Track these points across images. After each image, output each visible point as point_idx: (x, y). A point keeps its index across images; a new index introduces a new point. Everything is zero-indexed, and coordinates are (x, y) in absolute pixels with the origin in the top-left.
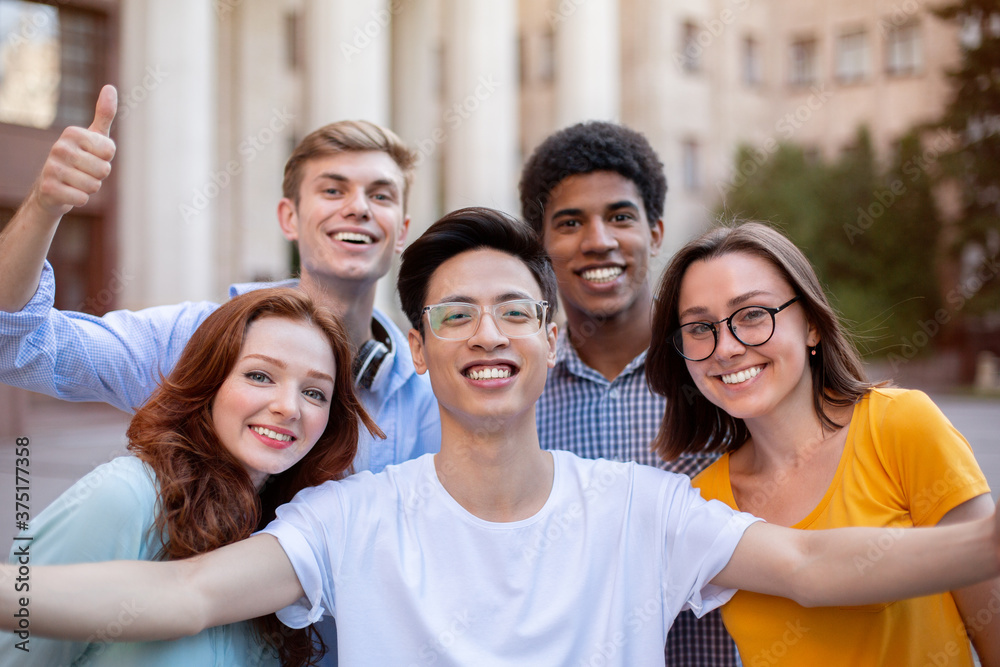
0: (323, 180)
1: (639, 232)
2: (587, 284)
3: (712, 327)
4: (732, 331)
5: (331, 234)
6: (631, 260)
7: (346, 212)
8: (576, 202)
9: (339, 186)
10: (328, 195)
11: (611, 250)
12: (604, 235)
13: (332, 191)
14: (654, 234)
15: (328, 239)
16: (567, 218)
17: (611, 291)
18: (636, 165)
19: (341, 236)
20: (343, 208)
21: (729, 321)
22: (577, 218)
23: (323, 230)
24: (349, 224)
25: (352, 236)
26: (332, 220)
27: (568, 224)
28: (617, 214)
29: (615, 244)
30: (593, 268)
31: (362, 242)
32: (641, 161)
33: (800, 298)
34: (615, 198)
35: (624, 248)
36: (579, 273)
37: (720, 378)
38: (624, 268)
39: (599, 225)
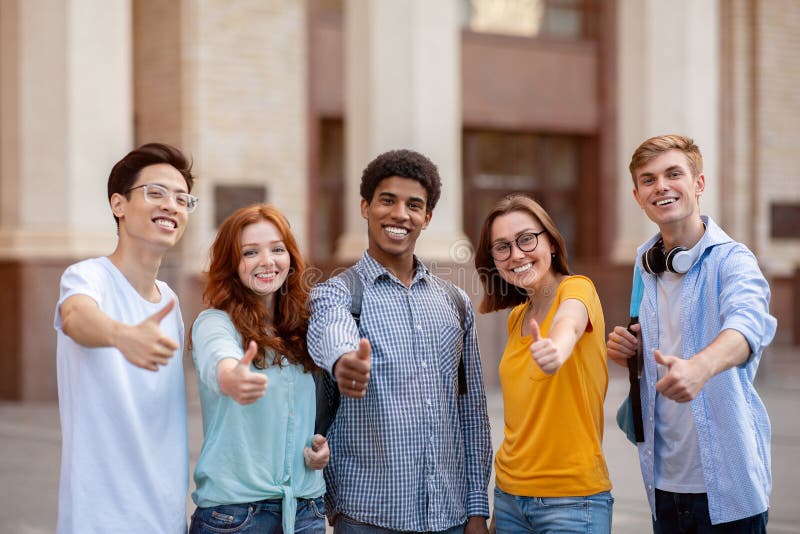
1: (421, 214)
2: (387, 234)
3: (509, 246)
4: (518, 246)
5: (654, 203)
6: (414, 228)
8: (394, 190)
11: (405, 220)
12: (403, 212)
13: (649, 181)
14: (426, 218)
16: (387, 197)
17: (398, 242)
18: (430, 182)
21: (516, 242)
22: (392, 200)
27: (386, 200)
28: (412, 203)
29: (407, 217)
30: (393, 226)
32: (433, 180)
33: (545, 231)
34: (415, 195)
35: (412, 220)
36: (384, 226)
37: (513, 270)
38: (409, 231)
39: (402, 205)
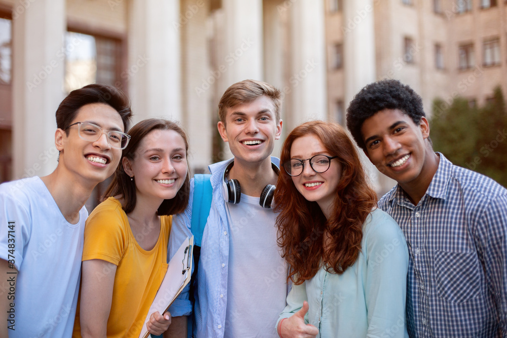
0: (234, 116)
3: (302, 163)
4: (311, 165)
5: (242, 142)
7: (246, 131)
9: (242, 118)
10: (237, 122)
13: (239, 120)
15: (240, 144)
19: (246, 143)
20: (245, 129)
21: (310, 160)
23: (238, 140)
24: (249, 137)
25: (251, 143)
26: (241, 135)
31: (257, 144)
